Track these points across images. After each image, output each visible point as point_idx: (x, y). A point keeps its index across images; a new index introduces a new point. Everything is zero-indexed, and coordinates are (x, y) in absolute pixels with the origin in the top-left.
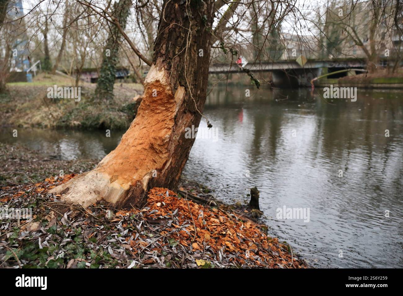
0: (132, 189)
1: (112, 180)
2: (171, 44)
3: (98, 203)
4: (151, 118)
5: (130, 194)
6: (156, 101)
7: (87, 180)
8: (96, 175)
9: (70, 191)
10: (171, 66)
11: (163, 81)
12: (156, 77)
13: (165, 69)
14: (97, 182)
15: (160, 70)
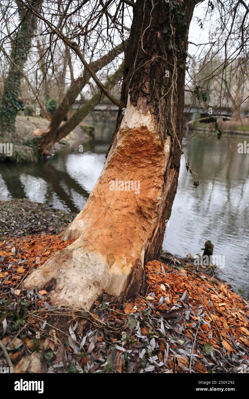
0: (134, 273)
1: (110, 263)
2: (156, 82)
3: (100, 299)
4: (133, 173)
5: (133, 279)
6: (140, 152)
7: (78, 266)
8: (86, 256)
9: (60, 286)
10: (158, 110)
11: (151, 128)
12: (141, 122)
13: (152, 113)
14: (93, 267)
15: (145, 114)
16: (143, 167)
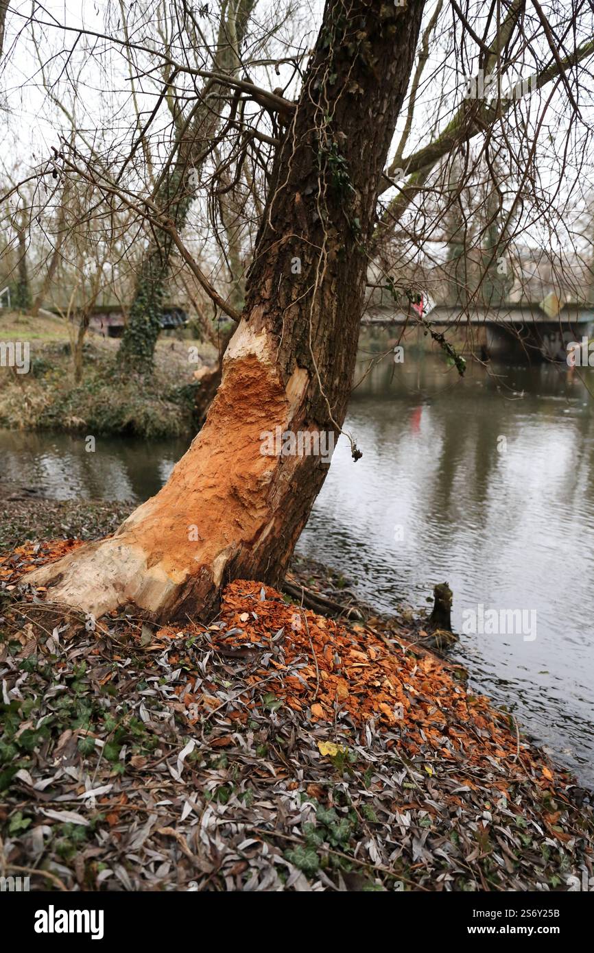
0: (190, 583)
1: (150, 563)
2: (283, 278)
3: (121, 609)
4: (235, 433)
5: (187, 592)
6: (246, 397)
7: (100, 560)
8: (117, 550)
9: (64, 582)
10: (281, 326)
11: (263, 356)
12: (249, 347)
13: (269, 332)
14: (120, 564)
15: (258, 333)
16: (252, 423)
